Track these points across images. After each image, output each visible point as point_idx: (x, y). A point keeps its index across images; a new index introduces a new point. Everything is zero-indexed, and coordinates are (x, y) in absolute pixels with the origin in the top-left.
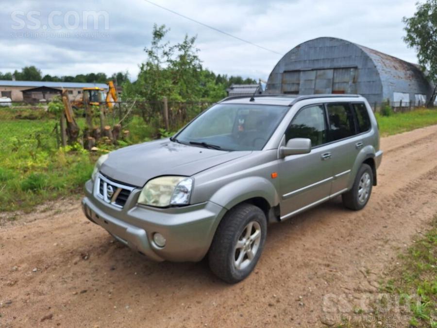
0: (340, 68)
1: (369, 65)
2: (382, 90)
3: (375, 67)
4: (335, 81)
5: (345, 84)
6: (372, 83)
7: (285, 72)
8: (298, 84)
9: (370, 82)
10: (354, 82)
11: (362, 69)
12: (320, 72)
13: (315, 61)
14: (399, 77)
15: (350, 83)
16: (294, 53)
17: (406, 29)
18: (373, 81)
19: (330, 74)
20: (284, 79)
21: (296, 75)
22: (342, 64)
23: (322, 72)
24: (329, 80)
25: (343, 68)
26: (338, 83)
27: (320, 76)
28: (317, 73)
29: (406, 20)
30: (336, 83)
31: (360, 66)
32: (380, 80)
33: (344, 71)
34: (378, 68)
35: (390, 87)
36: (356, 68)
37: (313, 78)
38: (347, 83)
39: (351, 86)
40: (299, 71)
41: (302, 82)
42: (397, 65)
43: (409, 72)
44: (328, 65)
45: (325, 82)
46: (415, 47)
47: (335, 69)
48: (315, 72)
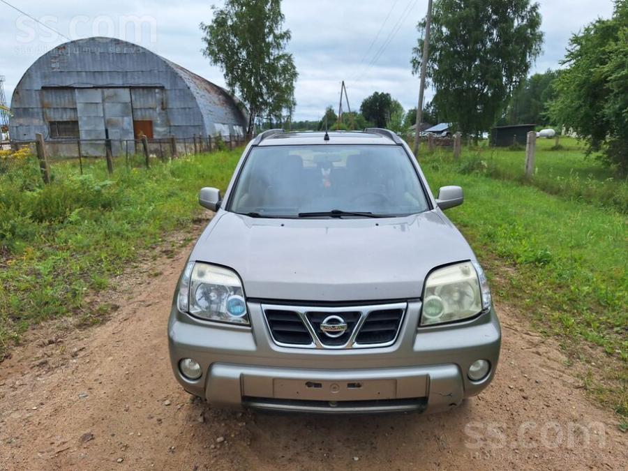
0: (139, 88)
1: (180, 86)
2: (202, 121)
3: (189, 88)
4: (135, 107)
5: (151, 111)
6: (187, 110)
7: (44, 88)
8: (75, 109)
9: (185, 108)
10: (163, 109)
11: (171, 90)
12: (108, 92)
13: (96, 73)
14: (215, 103)
15: (158, 109)
16: (55, 58)
17: (205, 39)
18: (189, 108)
19: (125, 95)
20: (46, 101)
21: (67, 95)
22: (141, 81)
23: (111, 90)
24: (125, 103)
25: (143, 88)
26: (141, 109)
27: (109, 97)
28: (103, 93)
29: (204, 27)
30: (136, 109)
31: (167, 86)
32: (197, 106)
33: (145, 91)
34: (192, 89)
35: (210, 116)
36: (162, 88)
37: (99, 100)
38: (154, 109)
39: (159, 114)
40: (71, 88)
41: (79, 106)
42: (208, 87)
43: (220, 97)
44: (119, 82)
45: (119, 107)
46: (219, 64)
47: (131, 88)
48: (99, 90)
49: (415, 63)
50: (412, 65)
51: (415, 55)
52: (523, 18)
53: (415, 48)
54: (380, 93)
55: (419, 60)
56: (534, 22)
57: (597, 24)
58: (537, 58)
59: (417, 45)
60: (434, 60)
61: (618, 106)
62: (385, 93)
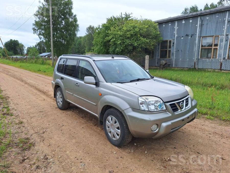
49: (34, 29)
50: (33, 30)
51: (34, 27)
52: (72, 18)
53: (33, 24)
54: (13, 40)
55: (36, 28)
56: (76, 20)
57: (104, 25)
58: (78, 32)
59: (34, 22)
60: (43, 29)
61: (113, 49)
62: (16, 40)
